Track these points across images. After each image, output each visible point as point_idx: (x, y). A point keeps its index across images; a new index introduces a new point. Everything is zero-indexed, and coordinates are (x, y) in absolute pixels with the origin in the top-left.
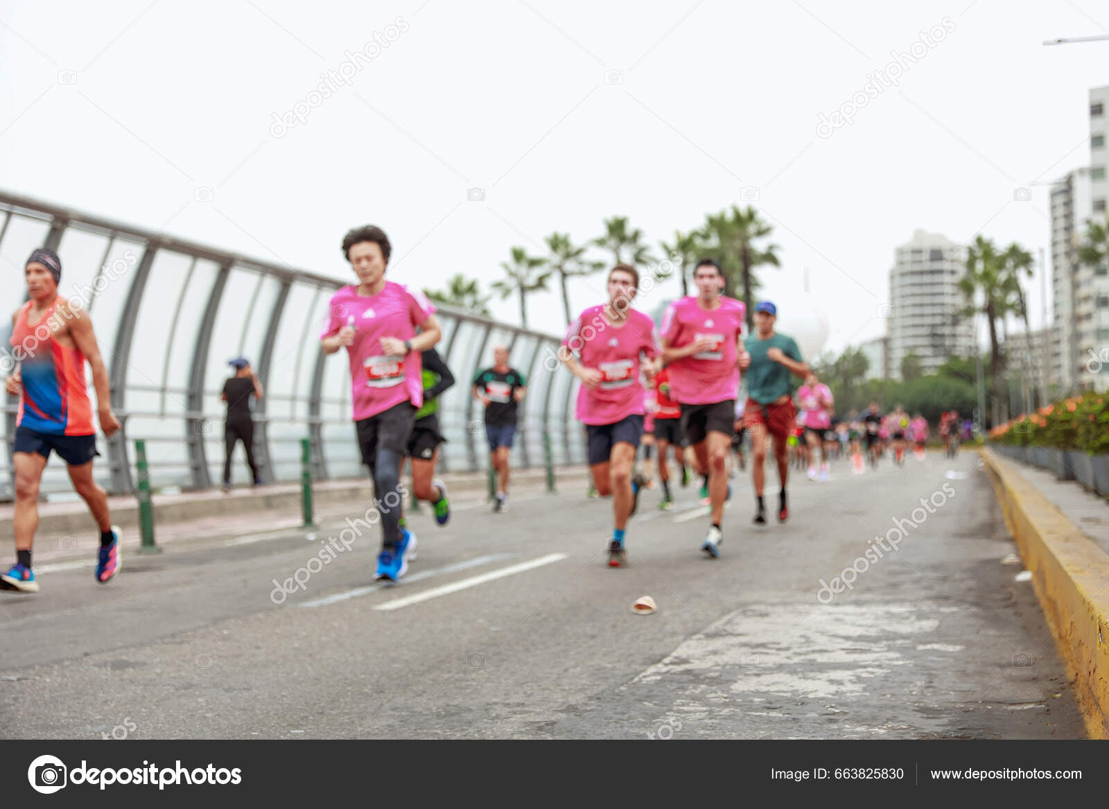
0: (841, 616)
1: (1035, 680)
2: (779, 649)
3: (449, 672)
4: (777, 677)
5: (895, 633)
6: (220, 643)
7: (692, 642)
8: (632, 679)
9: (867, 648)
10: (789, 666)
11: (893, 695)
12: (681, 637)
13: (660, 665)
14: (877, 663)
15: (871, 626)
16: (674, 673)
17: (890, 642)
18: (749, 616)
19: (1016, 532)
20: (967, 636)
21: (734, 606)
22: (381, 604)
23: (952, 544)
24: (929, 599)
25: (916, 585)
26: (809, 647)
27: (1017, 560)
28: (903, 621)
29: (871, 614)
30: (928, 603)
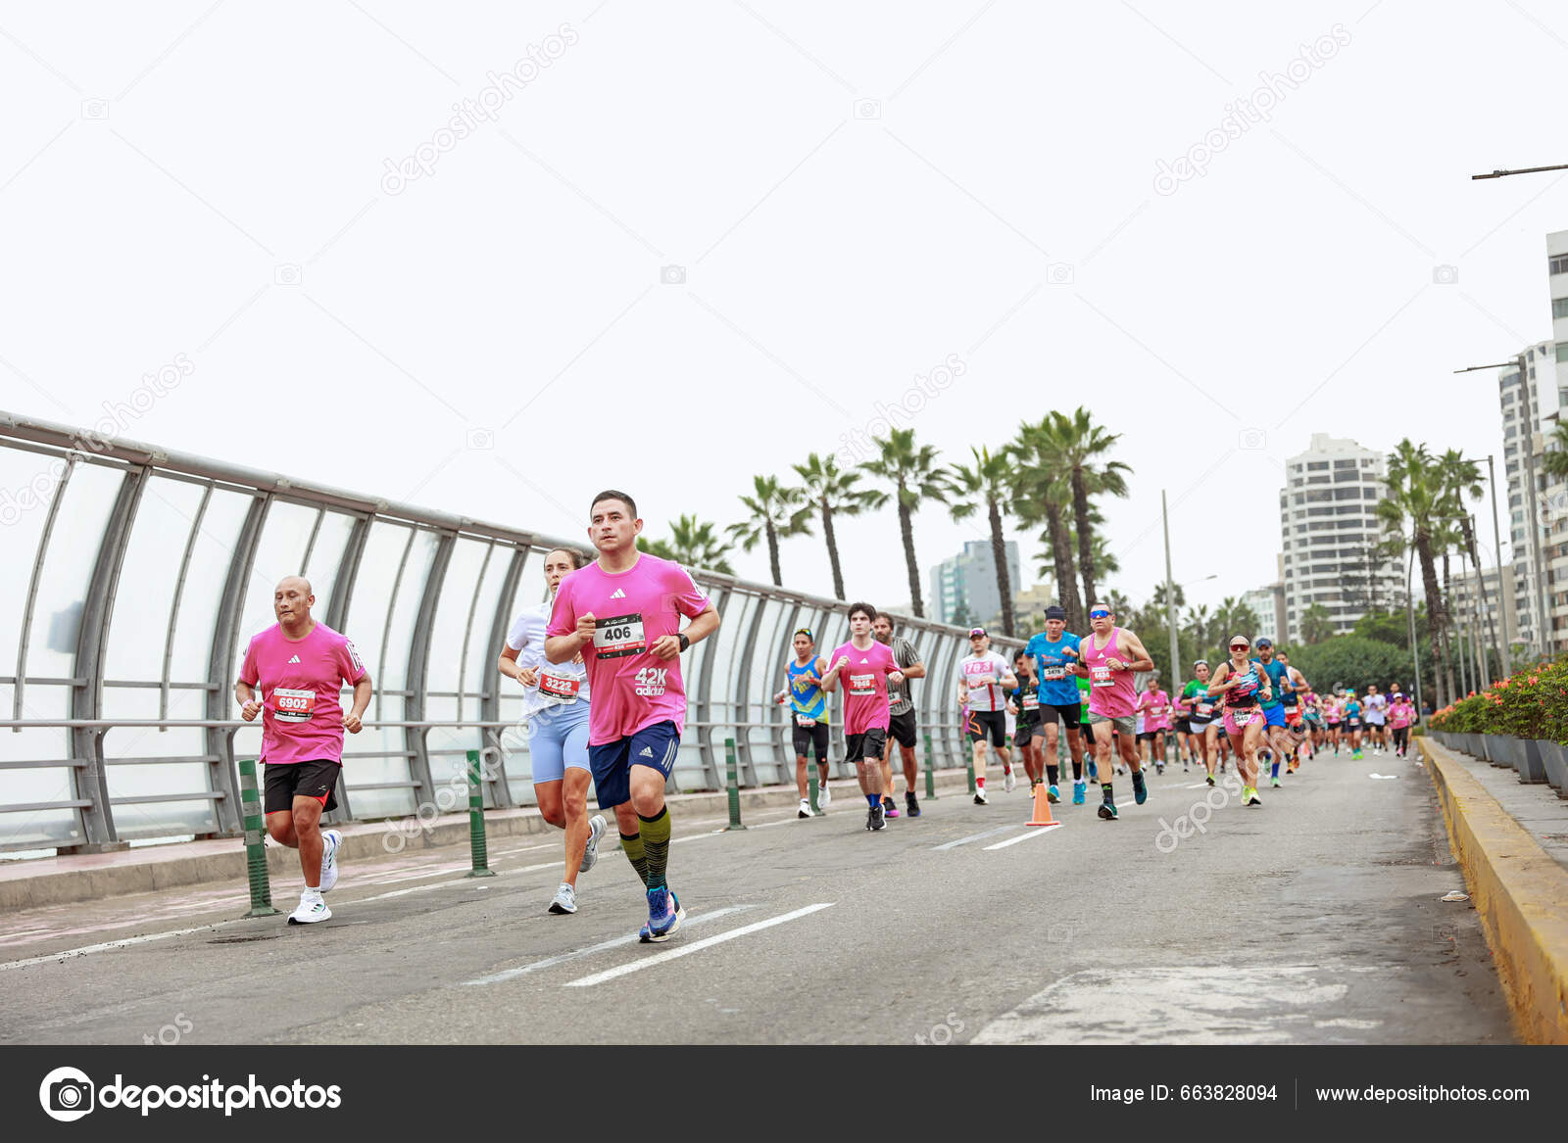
0: (1211, 982)
2: (1123, 1030)
5: (1286, 1004)
7: (1001, 1024)
9: (1248, 1025)
12: (986, 1016)
15: (1250, 996)
17: (1278, 1018)
18: (1083, 984)
19: (1461, 855)
20: (1385, 1009)
21: (1062, 970)
22: (573, 979)
23: (1372, 874)
24: (1335, 954)
25: (1316, 935)
26: (1164, 1026)
27: (1462, 895)
28: (1297, 987)
29: (1253, 977)
30: (1338, 959)
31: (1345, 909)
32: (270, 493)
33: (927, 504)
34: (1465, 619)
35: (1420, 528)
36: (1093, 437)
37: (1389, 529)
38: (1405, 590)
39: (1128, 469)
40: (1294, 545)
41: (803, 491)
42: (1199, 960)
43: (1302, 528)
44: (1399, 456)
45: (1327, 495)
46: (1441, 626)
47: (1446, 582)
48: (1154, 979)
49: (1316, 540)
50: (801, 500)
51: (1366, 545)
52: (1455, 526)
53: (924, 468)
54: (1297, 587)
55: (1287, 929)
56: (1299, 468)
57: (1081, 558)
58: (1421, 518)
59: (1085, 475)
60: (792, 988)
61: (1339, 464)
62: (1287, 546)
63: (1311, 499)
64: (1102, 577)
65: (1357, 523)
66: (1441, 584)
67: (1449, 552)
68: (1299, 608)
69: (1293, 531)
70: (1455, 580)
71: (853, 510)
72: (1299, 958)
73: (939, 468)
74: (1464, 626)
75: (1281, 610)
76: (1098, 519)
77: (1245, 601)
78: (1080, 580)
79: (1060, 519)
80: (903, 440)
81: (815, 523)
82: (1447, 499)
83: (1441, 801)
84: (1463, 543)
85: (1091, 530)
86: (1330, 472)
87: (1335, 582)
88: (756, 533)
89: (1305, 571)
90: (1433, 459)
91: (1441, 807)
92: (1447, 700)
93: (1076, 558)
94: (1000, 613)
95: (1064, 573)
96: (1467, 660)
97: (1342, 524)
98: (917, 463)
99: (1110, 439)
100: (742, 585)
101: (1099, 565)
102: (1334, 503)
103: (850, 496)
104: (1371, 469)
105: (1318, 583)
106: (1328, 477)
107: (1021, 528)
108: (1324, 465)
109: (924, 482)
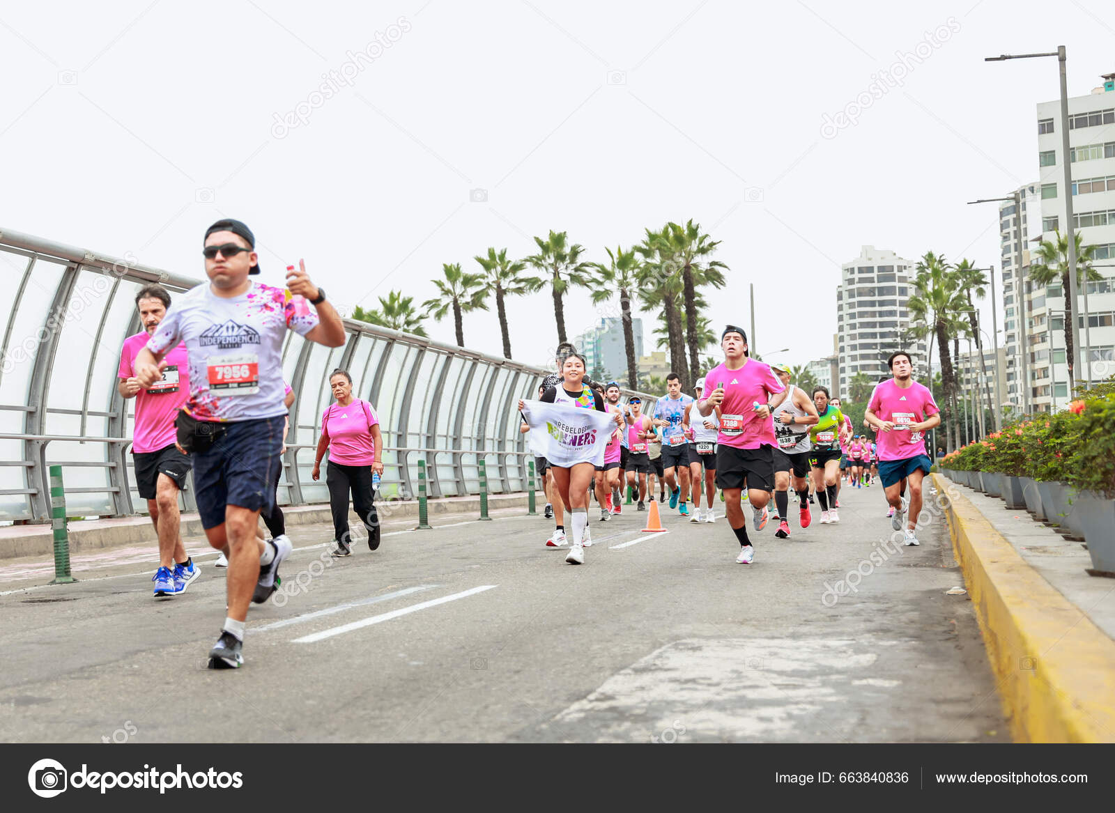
0: (776, 650)
1: (970, 717)
2: (709, 685)
3: (365, 709)
4: (704, 714)
5: (831, 668)
6: (130, 679)
7: (618, 678)
8: (554, 716)
9: (801, 683)
10: (718, 703)
11: (823, 733)
12: (608, 673)
13: (584, 702)
14: (810, 699)
15: (805, 661)
16: (599, 711)
17: (824, 678)
18: (681, 650)
19: (962, 561)
20: (904, 672)
21: (666, 639)
22: (299, 637)
23: (897, 573)
24: (869, 631)
25: (855, 617)
26: (741, 682)
27: (962, 590)
28: (840, 655)
29: (808, 647)
30: (867, 635)
31: (876, 599)
32: (79, 264)
33: (574, 289)
34: (969, 387)
35: (940, 318)
36: (701, 243)
37: (916, 319)
38: (926, 364)
39: (725, 267)
40: (846, 328)
41: (483, 277)
42: (768, 633)
43: (852, 316)
44: (925, 264)
45: (871, 292)
46: (952, 392)
47: (956, 359)
48: (733, 647)
49: (863, 325)
50: (480, 284)
51: (899, 329)
52: (964, 317)
53: (572, 262)
54: (848, 359)
55: (832, 612)
56: (852, 271)
57: (688, 333)
58: (941, 310)
59: (694, 271)
60: (463, 647)
61: (881, 269)
62: (841, 329)
63: (860, 294)
64: (704, 347)
65: (892, 313)
66: (953, 361)
67: (959, 337)
68: (849, 374)
69: (846, 318)
70: (963, 358)
71: (519, 291)
72: (841, 634)
73: (584, 262)
74: (968, 391)
75: (835, 376)
76: (702, 304)
77: (809, 369)
78: (687, 350)
79: (674, 303)
80: (558, 240)
81: (491, 301)
82: (960, 297)
83: (948, 521)
84: (970, 330)
85: (696, 312)
86: (875, 275)
87: (875, 357)
88: (446, 307)
89: (854, 347)
90: (949, 267)
91: (948, 525)
92: (954, 447)
93: (685, 334)
94: (627, 373)
95: (676, 343)
96: (970, 418)
97: (881, 314)
98: (568, 257)
99: (712, 245)
100: (434, 345)
101: (702, 338)
102: (877, 298)
103: (518, 281)
104: (905, 273)
105: (863, 357)
106: (873, 278)
107: (645, 309)
108: (870, 269)
109: (573, 272)
